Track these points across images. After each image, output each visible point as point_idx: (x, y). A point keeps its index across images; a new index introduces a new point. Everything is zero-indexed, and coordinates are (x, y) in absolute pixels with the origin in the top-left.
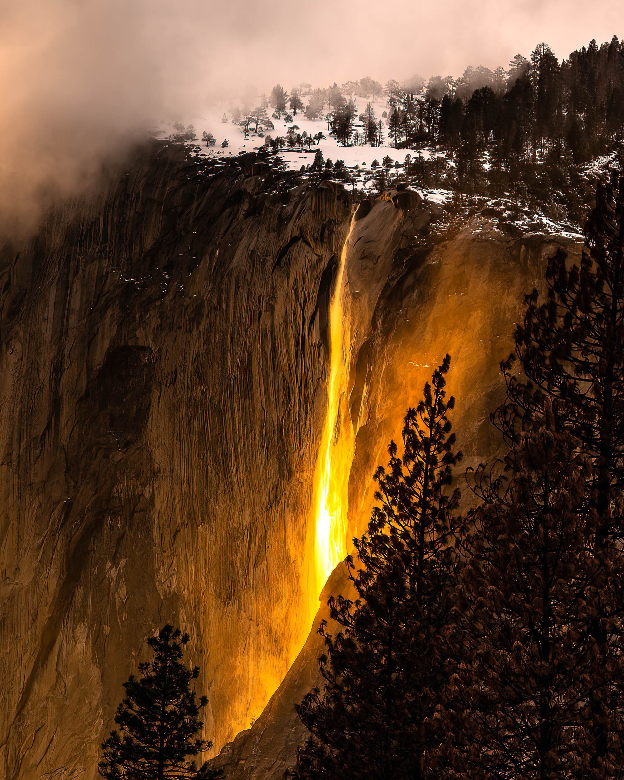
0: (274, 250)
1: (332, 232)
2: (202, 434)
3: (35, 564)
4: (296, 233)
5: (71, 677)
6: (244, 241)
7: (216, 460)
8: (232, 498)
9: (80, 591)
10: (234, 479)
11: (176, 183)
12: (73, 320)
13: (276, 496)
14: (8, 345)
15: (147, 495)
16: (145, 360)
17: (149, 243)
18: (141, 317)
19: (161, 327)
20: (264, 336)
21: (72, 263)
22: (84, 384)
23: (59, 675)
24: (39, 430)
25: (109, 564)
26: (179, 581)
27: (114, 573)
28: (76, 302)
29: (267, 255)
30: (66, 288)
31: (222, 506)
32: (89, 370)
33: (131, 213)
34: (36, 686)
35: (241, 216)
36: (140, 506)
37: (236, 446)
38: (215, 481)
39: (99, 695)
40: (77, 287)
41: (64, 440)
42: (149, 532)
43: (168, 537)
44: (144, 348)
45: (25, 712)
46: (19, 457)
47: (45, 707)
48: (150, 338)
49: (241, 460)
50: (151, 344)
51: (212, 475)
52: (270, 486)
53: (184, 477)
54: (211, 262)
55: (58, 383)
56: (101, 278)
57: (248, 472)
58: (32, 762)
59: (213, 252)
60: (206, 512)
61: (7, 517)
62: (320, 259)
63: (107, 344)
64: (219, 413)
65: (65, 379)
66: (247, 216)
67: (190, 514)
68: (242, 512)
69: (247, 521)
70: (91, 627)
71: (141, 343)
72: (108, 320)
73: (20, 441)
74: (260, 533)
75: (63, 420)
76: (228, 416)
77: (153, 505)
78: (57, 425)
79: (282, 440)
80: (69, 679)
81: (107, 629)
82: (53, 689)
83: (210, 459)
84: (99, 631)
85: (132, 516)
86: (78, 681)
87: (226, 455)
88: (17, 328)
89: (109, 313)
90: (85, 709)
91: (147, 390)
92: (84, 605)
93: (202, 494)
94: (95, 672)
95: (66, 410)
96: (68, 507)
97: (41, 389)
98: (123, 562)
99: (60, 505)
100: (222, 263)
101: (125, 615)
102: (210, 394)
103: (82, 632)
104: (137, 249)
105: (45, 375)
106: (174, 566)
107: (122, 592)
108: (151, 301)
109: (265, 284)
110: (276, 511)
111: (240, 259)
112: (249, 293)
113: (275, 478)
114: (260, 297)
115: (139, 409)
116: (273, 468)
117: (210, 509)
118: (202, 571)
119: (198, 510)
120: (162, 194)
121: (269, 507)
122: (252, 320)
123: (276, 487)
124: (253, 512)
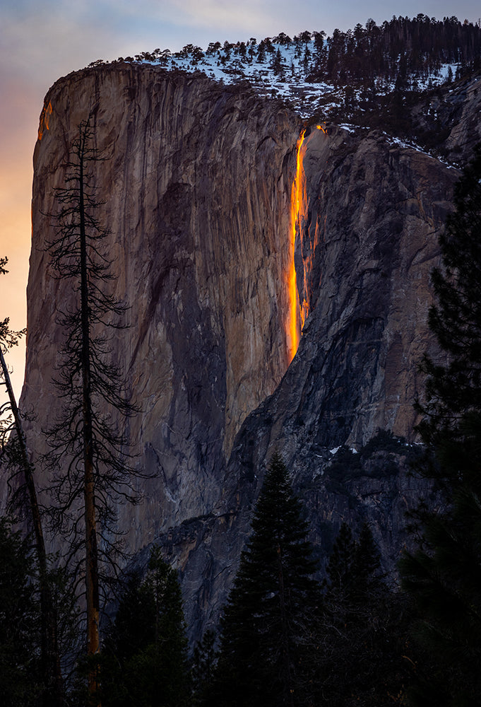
0: (256, 141)
2: (220, 230)
4: (267, 134)
5: (156, 349)
6: (238, 134)
7: (228, 243)
8: (238, 263)
9: (159, 306)
10: (239, 254)
12: (149, 169)
13: (262, 264)
15: (192, 258)
16: (187, 190)
17: (186, 131)
18: (184, 168)
19: (195, 174)
20: (252, 184)
21: (147, 140)
22: (156, 201)
23: (150, 347)
24: (134, 225)
25: (173, 292)
26: (210, 302)
27: (176, 297)
28: (150, 160)
29: (252, 143)
30: (145, 152)
31: (232, 266)
32: (158, 195)
33: (176, 115)
34: (139, 353)
35: (235, 120)
36: (188, 263)
37: (239, 238)
38: (228, 254)
39: (171, 358)
40: (150, 152)
41: (147, 230)
42: (193, 277)
43: (204, 279)
44: (186, 184)
45: (134, 367)
46: (124, 239)
47: (144, 365)
48: (190, 179)
49: (243, 245)
50: (190, 182)
51: (226, 250)
52: (259, 259)
53: (211, 251)
54: (220, 142)
55: (143, 201)
56: (162, 148)
57: (246, 251)
58: (138, 391)
59: (221, 138)
60: (224, 268)
63: (167, 182)
64: (229, 219)
65: (146, 199)
66: (238, 120)
67: (215, 269)
68: (243, 270)
69: (246, 275)
70: (165, 324)
71: (185, 182)
72: (167, 169)
73: (124, 230)
74: (254, 281)
75: (146, 220)
76: (234, 222)
77: (195, 264)
79: (264, 237)
81: (173, 325)
82: (148, 355)
83: (225, 242)
84: (170, 326)
85: (184, 269)
87: (234, 241)
88: (119, 173)
89: (167, 166)
90: (164, 365)
91: (189, 205)
92: (161, 313)
93: (221, 259)
94: (169, 347)
95: (148, 214)
98: (180, 292)
99: (146, 263)
100: (226, 144)
101: (182, 318)
102: (224, 210)
103: (161, 327)
104: (180, 134)
105: (136, 197)
106: (207, 294)
107: (181, 306)
108: (189, 160)
109: (251, 158)
110: (262, 271)
111: (236, 143)
112: (243, 161)
113: (261, 255)
114: (250, 165)
115: (185, 215)
116: (260, 250)
117: (226, 267)
118: (223, 298)
119: (219, 267)
120: (192, 106)
121: (259, 269)
122: (245, 176)
123: (262, 259)
124: (250, 271)
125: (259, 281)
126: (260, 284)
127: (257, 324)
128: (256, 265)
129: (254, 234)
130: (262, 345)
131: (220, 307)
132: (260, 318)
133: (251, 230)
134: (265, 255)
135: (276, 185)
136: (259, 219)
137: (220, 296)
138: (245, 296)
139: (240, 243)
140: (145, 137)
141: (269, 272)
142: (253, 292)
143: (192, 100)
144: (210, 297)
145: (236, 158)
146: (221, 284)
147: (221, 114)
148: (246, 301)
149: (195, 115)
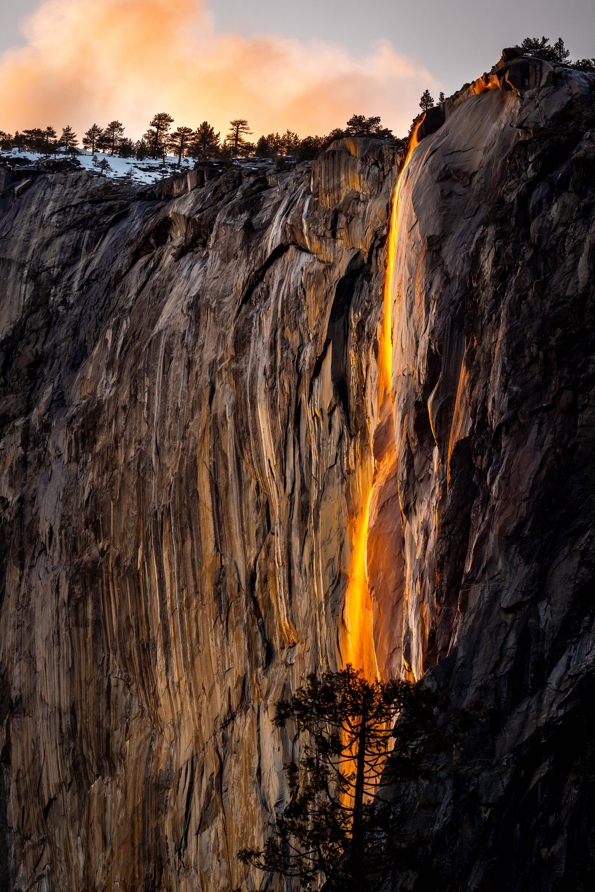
4: (282, 239)
7: (126, 661)
8: (156, 720)
10: (161, 686)
13: (243, 697)
19: (23, 462)
31: (137, 739)
35: (168, 259)
37: (165, 628)
38: (124, 700)
49: (176, 649)
52: (231, 682)
57: (188, 666)
60: (108, 755)
62: (331, 266)
67: (75, 765)
74: (212, 768)
76: (151, 578)
77: (8, 762)
79: (255, 600)
83: (115, 662)
93: (99, 725)
100: (137, 335)
106: (45, 861)
109: (222, 337)
110: (242, 725)
112: (190, 365)
113: (240, 667)
114: (213, 364)
116: (237, 649)
117: (115, 748)
118: (100, 859)
119: (90, 755)
120: (26, 249)
121: (230, 718)
122: (196, 406)
123: (243, 682)
124: (197, 737)
125: (231, 761)
126: (233, 773)
129: (218, 596)
133: (208, 587)
134: (255, 663)
135: (304, 397)
136: (238, 543)
137: (88, 858)
138: (175, 831)
139: (166, 645)
142: (205, 810)
143: (29, 235)
144: (52, 872)
145: (168, 359)
146: (95, 814)
147: (121, 263)
148: (181, 848)
149: (34, 276)
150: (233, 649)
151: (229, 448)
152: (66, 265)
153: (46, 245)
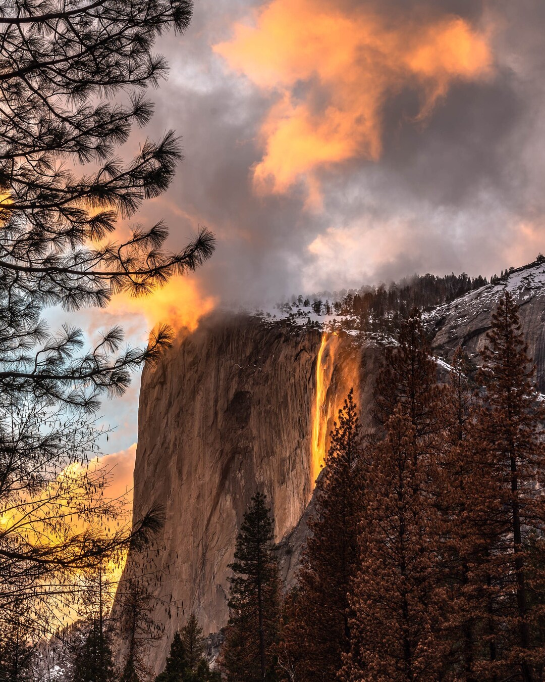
0: (294, 354)
1: (315, 347)
2: (270, 423)
3: (210, 473)
4: (302, 348)
5: (225, 514)
6: (283, 352)
7: (276, 432)
8: (282, 446)
9: (227, 482)
10: (283, 439)
11: (257, 331)
12: (221, 382)
14: (198, 393)
15: (251, 446)
16: (248, 396)
17: (248, 353)
18: (246, 381)
19: (254, 384)
20: (292, 386)
21: (220, 362)
22: (226, 405)
23: (221, 514)
24: (210, 424)
25: (238, 472)
26: (264, 478)
27: (239, 475)
28: (222, 375)
29: (291, 356)
30: (218, 371)
31: (279, 449)
32: (228, 401)
33: (241, 343)
34: (212, 518)
36: (248, 450)
37: (283, 427)
39: (236, 521)
40: (222, 370)
41: (219, 427)
42: (252, 460)
43: (259, 461)
44: (248, 392)
45: (209, 528)
46: (203, 434)
47: (216, 526)
48: (250, 388)
49: (285, 432)
50: (250, 390)
51: (274, 438)
52: (296, 441)
53: (264, 439)
54: (271, 360)
55: (216, 406)
56: (231, 367)
57: (288, 436)
58: (212, 546)
59: (272, 356)
60: (273, 452)
61: (199, 456)
62: (311, 357)
63: (234, 391)
64: (276, 414)
65: (219, 404)
66: (283, 342)
67: (267, 453)
68: (286, 451)
69: (288, 454)
70: (232, 495)
71: (246, 390)
72: (234, 382)
73: (203, 427)
74: (293, 459)
75: (219, 420)
76: (279, 416)
77: (253, 450)
78: (217, 421)
79: (300, 424)
80: (225, 515)
81: (238, 496)
82: (219, 519)
83: (274, 432)
84: (235, 496)
85: (245, 454)
86: (228, 516)
87: (279, 431)
88: (200, 386)
89: (234, 379)
90: (231, 526)
91: (250, 407)
92: (229, 487)
93: (271, 445)
94: (234, 512)
95: (220, 416)
96: (222, 451)
97: (210, 408)
98: (243, 471)
99: (219, 451)
100: (275, 360)
101: (244, 491)
102: (273, 408)
103: (229, 498)
104: (244, 356)
105: (212, 403)
106: (261, 472)
107: (243, 482)
108: (249, 374)
110: (299, 450)
111: (281, 358)
112: (286, 370)
113: (298, 438)
115: (247, 414)
116: (297, 434)
117: (274, 450)
118: (272, 473)
119: (270, 451)
120: (252, 335)
121: (296, 449)
122: (287, 380)
123: (298, 442)
124: (290, 451)
125: (297, 458)
126: (297, 460)
127: (295, 491)
128: (294, 446)
129: (293, 423)
130: (299, 507)
131: (271, 480)
132: (298, 486)
133: (291, 420)
134: (301, 438)
135: (307, 384)
136: (296, 411)
138: (287, 470)
139: (283, 431)
140: (219, 360)
141: (303, 451)
142: (292, 467)
143: (253, 331)
144: (263, 475)
145: (281, 368)
146: (271, 464)
147: (272, 340)
148: (288, 474)
149: (254, 341)
150: (296, 434)
151: (294, 391)
152: (261, 339)
153: (256, 335)
